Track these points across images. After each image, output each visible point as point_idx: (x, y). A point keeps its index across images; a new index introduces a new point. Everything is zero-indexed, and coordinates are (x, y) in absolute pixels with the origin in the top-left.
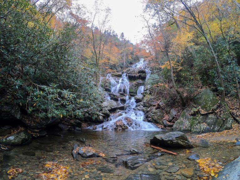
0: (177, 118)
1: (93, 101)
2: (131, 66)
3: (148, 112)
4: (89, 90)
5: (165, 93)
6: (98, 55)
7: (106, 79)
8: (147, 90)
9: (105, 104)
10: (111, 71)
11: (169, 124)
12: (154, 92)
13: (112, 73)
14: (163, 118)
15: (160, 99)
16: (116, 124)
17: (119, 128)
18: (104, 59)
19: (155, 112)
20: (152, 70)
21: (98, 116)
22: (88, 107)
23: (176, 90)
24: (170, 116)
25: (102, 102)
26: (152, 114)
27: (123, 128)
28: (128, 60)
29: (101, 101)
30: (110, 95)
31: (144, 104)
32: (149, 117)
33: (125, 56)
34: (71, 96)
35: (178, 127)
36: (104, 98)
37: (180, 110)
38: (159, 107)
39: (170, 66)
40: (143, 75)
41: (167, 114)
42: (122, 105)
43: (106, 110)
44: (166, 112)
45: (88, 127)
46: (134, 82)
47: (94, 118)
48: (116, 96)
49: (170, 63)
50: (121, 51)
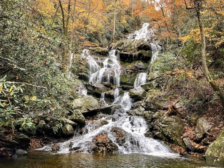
0: (212, 136)
1: (56, 97)
2: (125, 37)
3: (153, 119)
4: (50, 77)
5: (187, 86)
6: (66, 13)
7: (81, 59)
8: (152, 80)
9: (77, 102)
10: (90, 45)
11: (196, 147)
12: (165, 84)
13: (91, 48)
14: (184, 132)
15: (176, 98)
16: (97, 140)
17: (101, 148)
18: (77, 21)
19: (167, 121)
20: (164, 44)
21: (64, 125)
22: (46, 108)
23: (211, 83)
24: (197, 131)
25: (73, 99)
26: (160, 123)
27: (108, 149)
28: (121, 25)
29: (70, 98)
30: (86, 86)
31: (146, 105)
32: (156, 130)
33: (115, 17)
34: (11, 90)
35: (215, 155)
36: (77, 92)
37: (220, 121)
38: (174, 112)
39: (202, 37)
40: (145, 53)
41: (191, 126)
42: (107, 105)
43: (79, 114)
44: (189, 122)
45: (43, 146)
46: (130, 66)
47: (55, 129)
48: (98, 88)
49: (201, 31)
50: (108, 8)
